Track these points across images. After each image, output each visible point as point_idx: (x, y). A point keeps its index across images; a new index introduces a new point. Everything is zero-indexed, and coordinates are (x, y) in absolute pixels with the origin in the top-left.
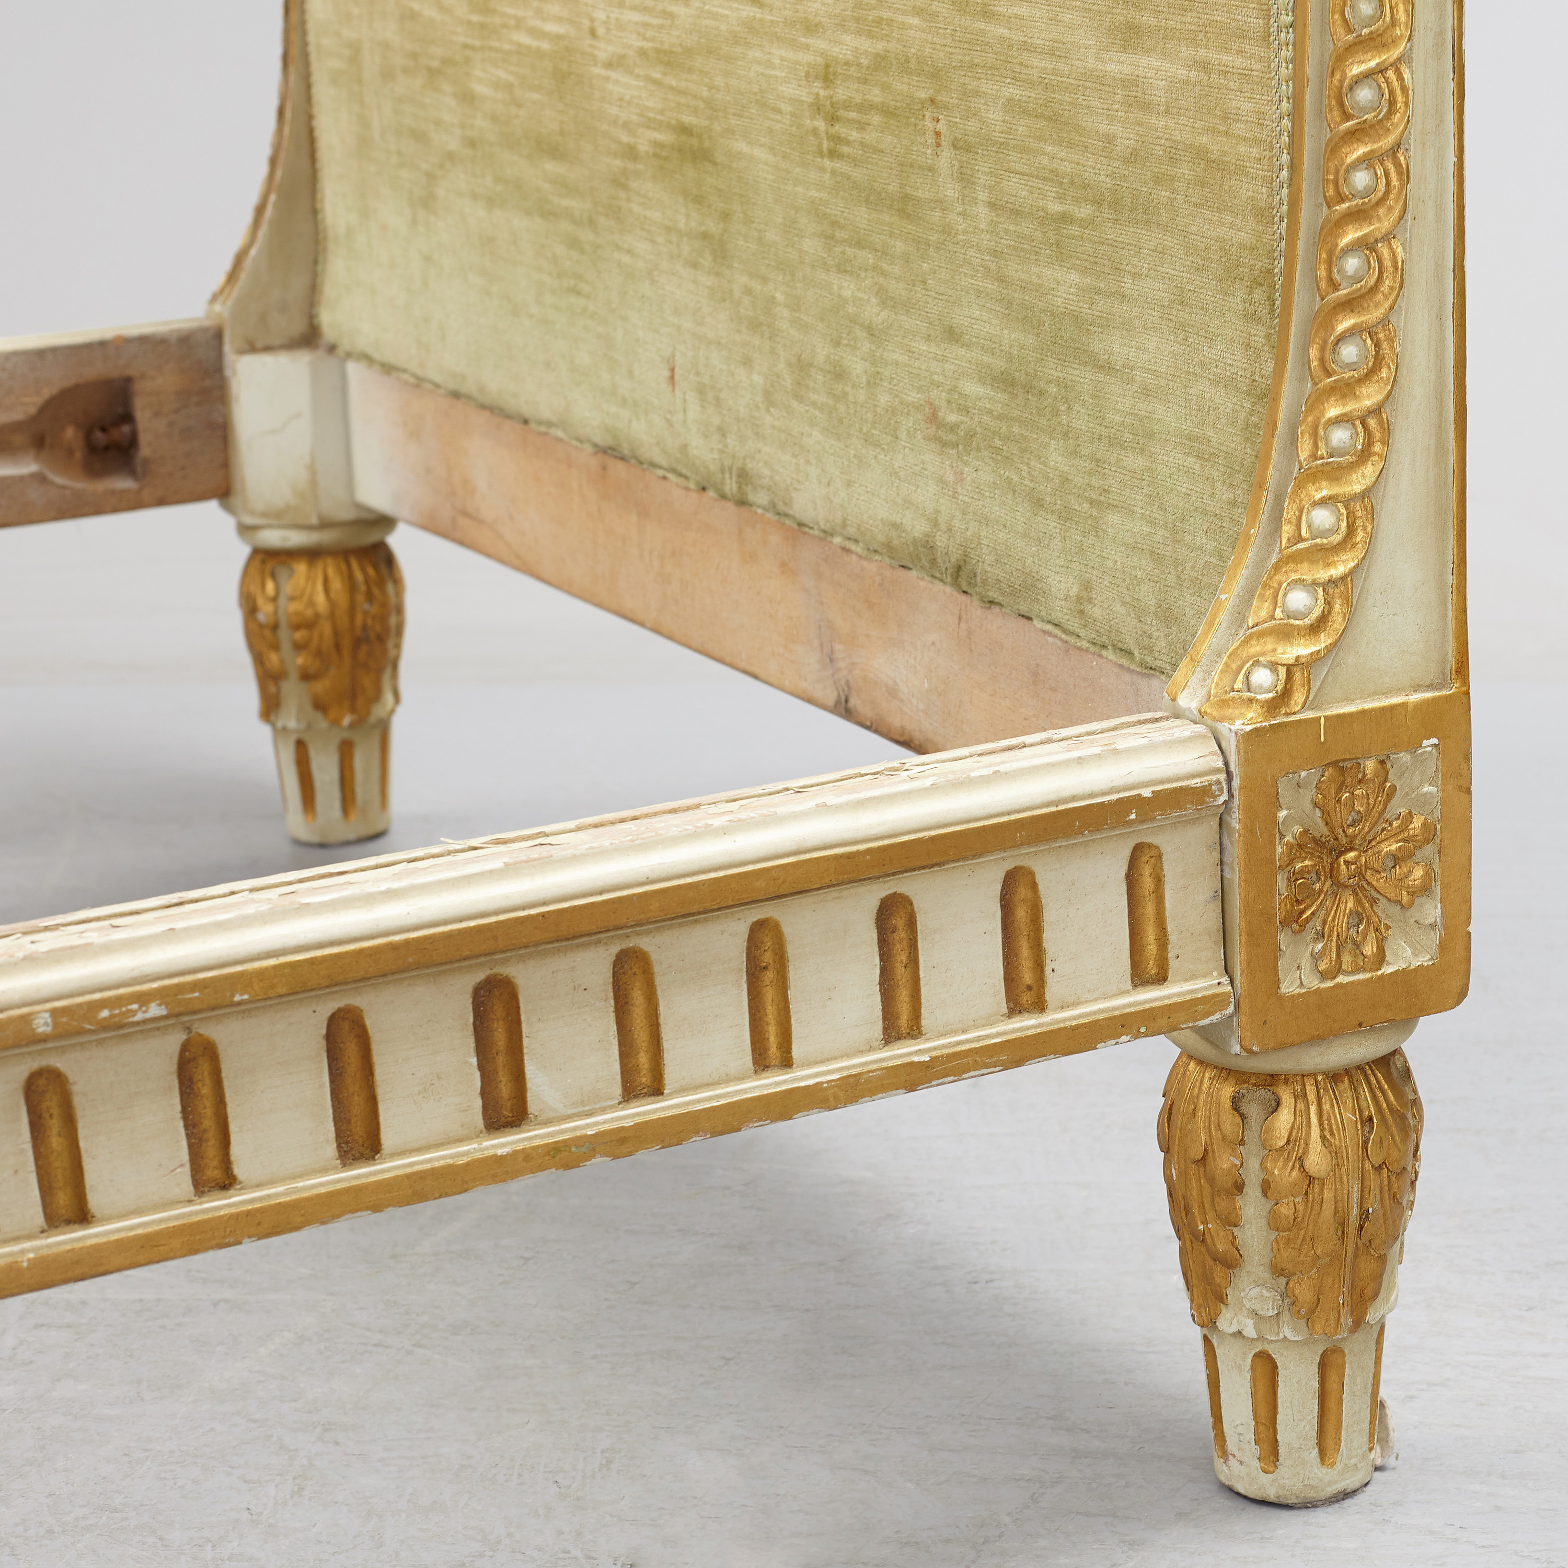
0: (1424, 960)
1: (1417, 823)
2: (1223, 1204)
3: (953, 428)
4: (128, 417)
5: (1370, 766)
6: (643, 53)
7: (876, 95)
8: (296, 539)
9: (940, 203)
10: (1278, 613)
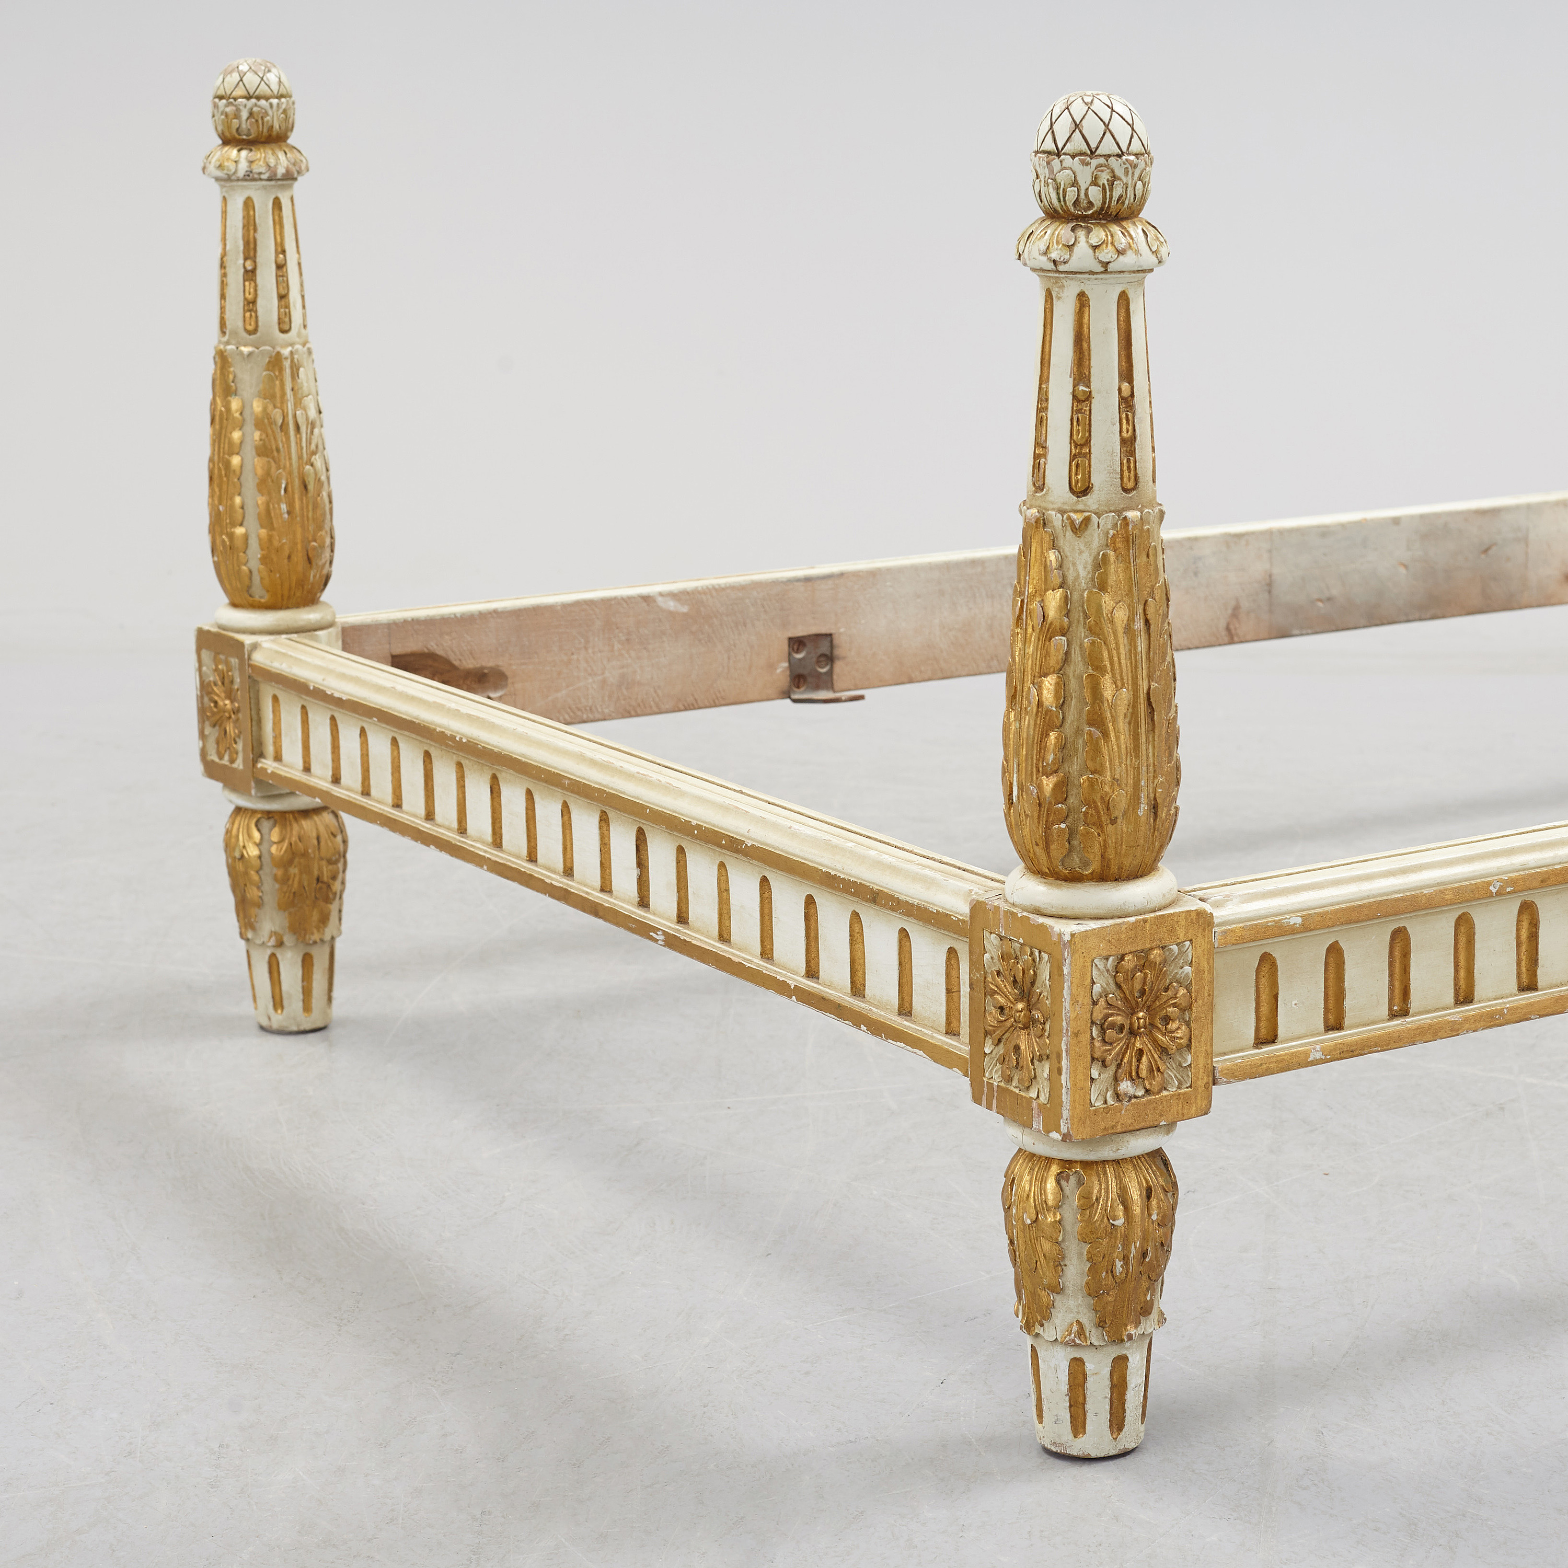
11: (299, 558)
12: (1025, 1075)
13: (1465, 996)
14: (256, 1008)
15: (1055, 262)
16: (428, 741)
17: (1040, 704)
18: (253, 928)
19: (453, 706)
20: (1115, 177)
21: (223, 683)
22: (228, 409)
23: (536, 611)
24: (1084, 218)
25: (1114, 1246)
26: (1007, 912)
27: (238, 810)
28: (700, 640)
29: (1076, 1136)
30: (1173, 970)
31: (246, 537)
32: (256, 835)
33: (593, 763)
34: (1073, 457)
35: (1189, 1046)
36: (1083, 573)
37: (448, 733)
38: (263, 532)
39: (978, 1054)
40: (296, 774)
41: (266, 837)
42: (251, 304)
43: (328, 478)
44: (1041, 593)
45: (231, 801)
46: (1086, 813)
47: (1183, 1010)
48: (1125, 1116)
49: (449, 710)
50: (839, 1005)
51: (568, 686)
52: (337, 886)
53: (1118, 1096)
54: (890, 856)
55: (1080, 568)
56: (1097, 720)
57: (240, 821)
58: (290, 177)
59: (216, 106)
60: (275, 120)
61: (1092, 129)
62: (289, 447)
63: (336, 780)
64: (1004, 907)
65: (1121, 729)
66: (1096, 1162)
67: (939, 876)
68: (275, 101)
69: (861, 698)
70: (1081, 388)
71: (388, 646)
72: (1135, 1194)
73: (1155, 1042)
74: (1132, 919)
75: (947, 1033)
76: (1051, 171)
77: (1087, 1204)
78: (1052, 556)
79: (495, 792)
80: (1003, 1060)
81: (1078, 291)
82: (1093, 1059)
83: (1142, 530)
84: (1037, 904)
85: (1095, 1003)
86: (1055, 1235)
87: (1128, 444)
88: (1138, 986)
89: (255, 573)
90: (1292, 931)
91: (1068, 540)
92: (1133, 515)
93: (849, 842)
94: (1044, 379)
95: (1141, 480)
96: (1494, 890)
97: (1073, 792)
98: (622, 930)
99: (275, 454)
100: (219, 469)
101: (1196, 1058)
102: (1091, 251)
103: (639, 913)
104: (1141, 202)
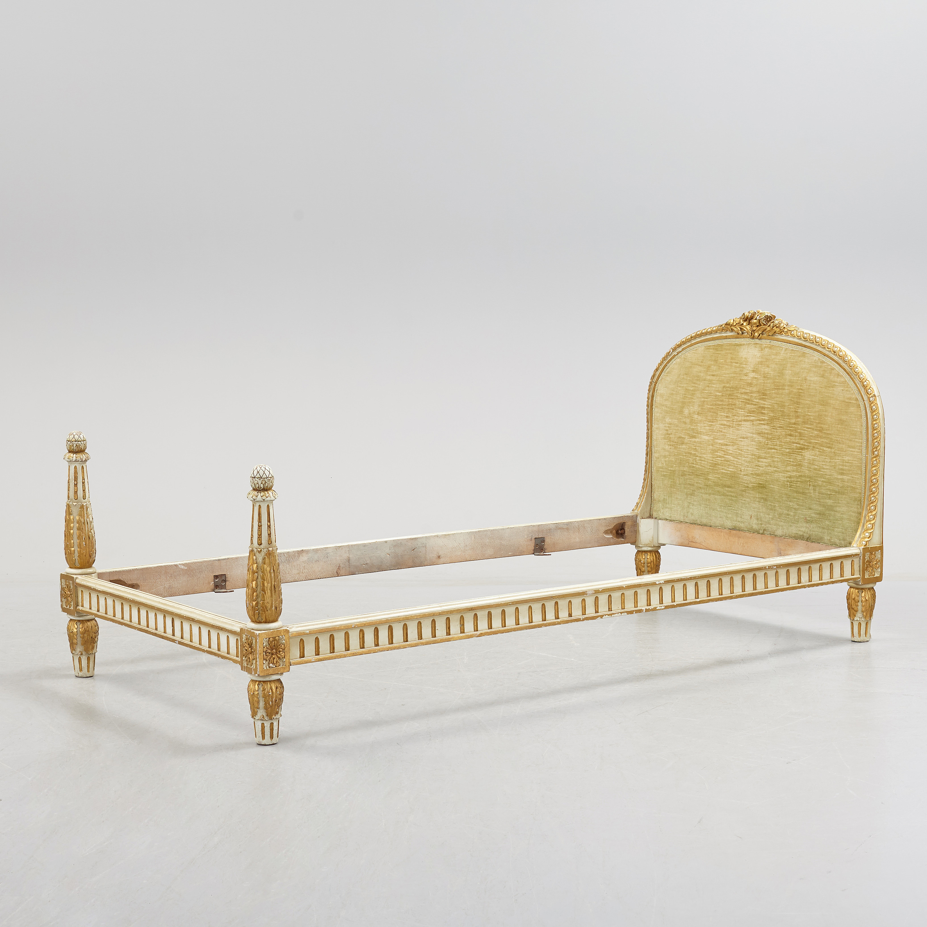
0: (878, 576)
1: (878, 560)
2: (856, 604)
3: (809, 520)
4: (624, 529)
5: (874, 553)
6: (752, 474)
7: (799, 480)
8: (649, 549)
9: (810, 493)
10: (865, 536)
11: (88, 556)
12: (251, 663)
13: (347, 649)
14: (75, 671)
15: (254, 499)
16: (122, 600)
17: (252, 587)
18: (75, 650)
19: (129, 592)
20: (266, 482)
21: (68, 588)
22: (70, 519)
23: (147, 569)
24: (260, 490)
25: (270, 699)
26: (247, 630)
27: (71, 620)
28: (190, 576)
29: (261, 675)
30: (280, 641)
31: (74, 550)
32: (76, 626)
33: (162, 603)
34: (258, 538)
35: (285, 657)
36: (260, 561)
37: (128, 598)
38: (79, 549)
39: (242, 660)
40: (88, 610)
41: (78, 627)
42: (76, 492)
43: (95, 535)
44: (252, 565)
45: (69, 618)
46: (262, 609)
47: (283, 650)
48: (271, 672)
49: (128, 592)
50: (215, 653)
51: (155, 588)
52: (96, 639)
53: (269, 667)
54: (225, 620)
55: (260, 560)
56: (263, 590)
57: (72, 623)
58: (86, 461)
59: (67, 443)
60: (82, 447)
61: (261, 473)
62: (85, 528)
63: (98, 611)
64: (246, 629)
65: (268, 593)
66: (266, 681)
67: (234, 624)
68: (82, 442)
69: (233, 591)
70: (260, 524)
71: (109, 578)
72: (274, 688)
73: (277, 656)
74: (272, 631)
75: (236, 657)
76: (253, 481)
77: (264, 690)
78: (254, 557)
79: (139, 611)
80: (247, 661)
81: (259, 505)
82: (264, 659)
83: (272, 552)
84: (252, 628)
85: (264, 648)
86: (257, 696)
87: (269, 535)
88: (273, 645)
89: (76, 560)
90: (307, 634)
91: (257, 554)
92: (270, 549)
93: (217, 618)
94: (253, 522)
95: (272, 542)
96: (353, 627)
97: (259, 605)
98: (169, 641)
99: (82, 530)
100: (67, 533)
101: (286, 660)
102: (261, 497)
103: (173, 637)
104: (272, 486)
